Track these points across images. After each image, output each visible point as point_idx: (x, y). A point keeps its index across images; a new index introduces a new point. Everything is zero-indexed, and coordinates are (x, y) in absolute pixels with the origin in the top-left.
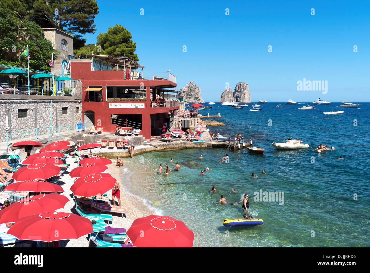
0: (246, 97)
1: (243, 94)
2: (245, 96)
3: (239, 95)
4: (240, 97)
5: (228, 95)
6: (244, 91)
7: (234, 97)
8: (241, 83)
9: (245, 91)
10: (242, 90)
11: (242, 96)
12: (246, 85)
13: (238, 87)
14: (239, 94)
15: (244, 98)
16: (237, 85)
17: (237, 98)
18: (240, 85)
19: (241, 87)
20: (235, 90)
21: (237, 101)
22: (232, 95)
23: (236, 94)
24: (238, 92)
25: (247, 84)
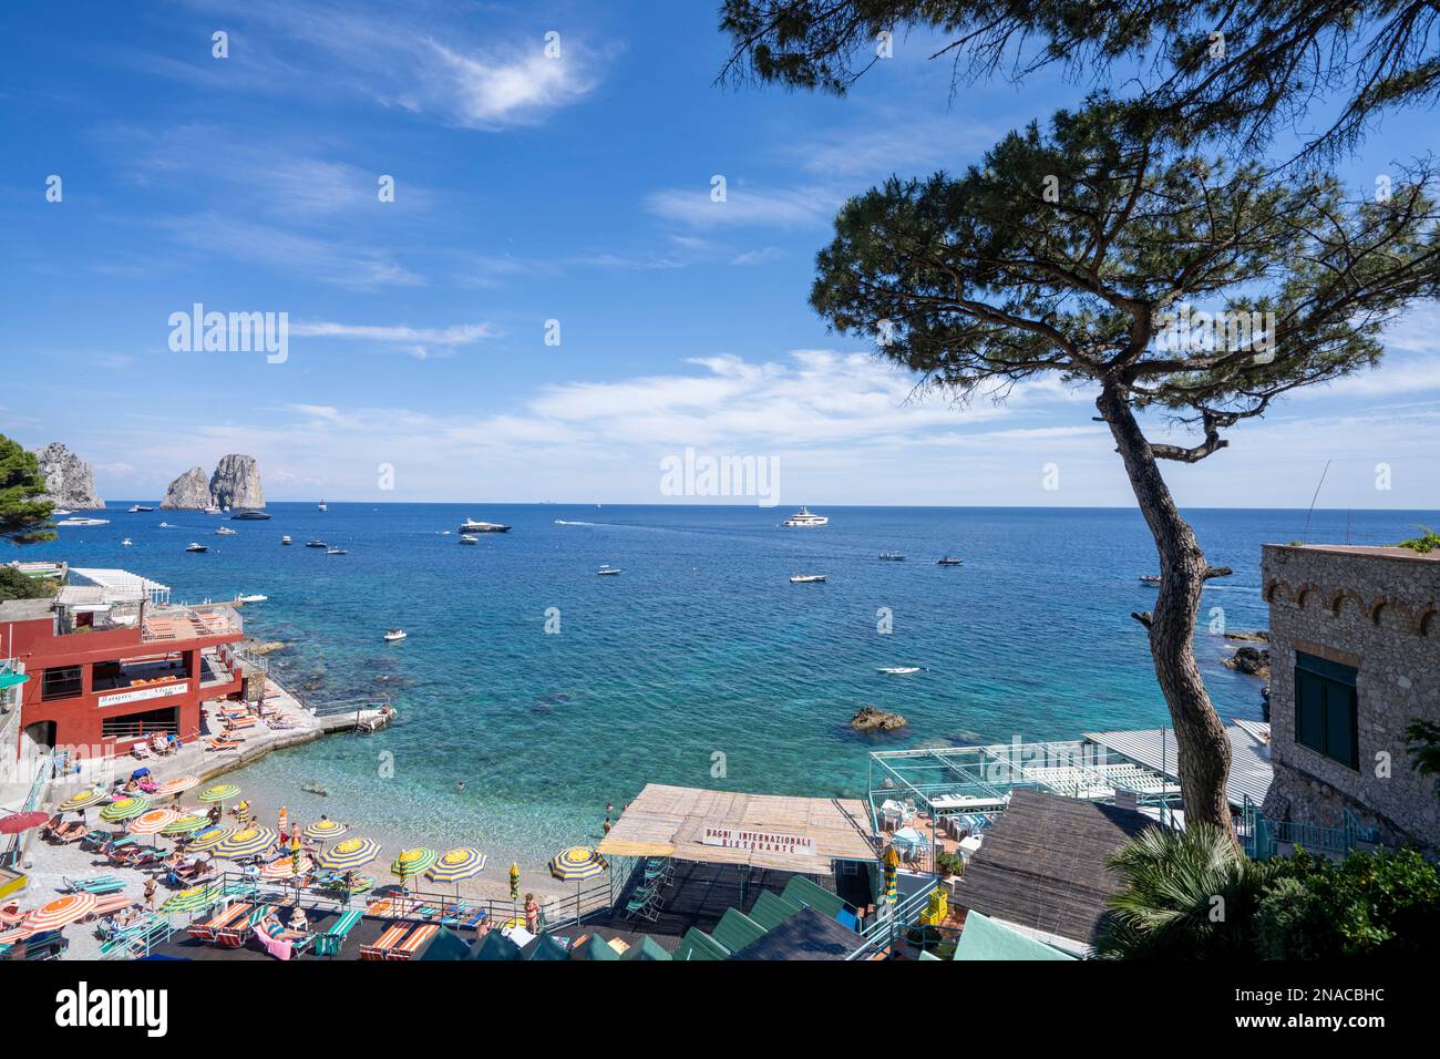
0: (251, 492)
1: (241, 485)
2: (248, 491)
3: (229, 488)
4: (231, 494)
5: (194, 486)
6: (243, 478)
7: (213, 494)
8: (234, 457)
9: (248, 478)
10: (239, 474)
11: (239, 490)
12: (249, 463)
13: (224, 467)
14: (228, 486)
15: (243, 497)
16: (222, 462)
17: (222, 498)
18: (231, 463)
19: (236, 466)
20: (217, 473)
21: (222, 505)
22: (208, 488)
23: (218, 486)
24: (224, 478)
25: (254, 461)
